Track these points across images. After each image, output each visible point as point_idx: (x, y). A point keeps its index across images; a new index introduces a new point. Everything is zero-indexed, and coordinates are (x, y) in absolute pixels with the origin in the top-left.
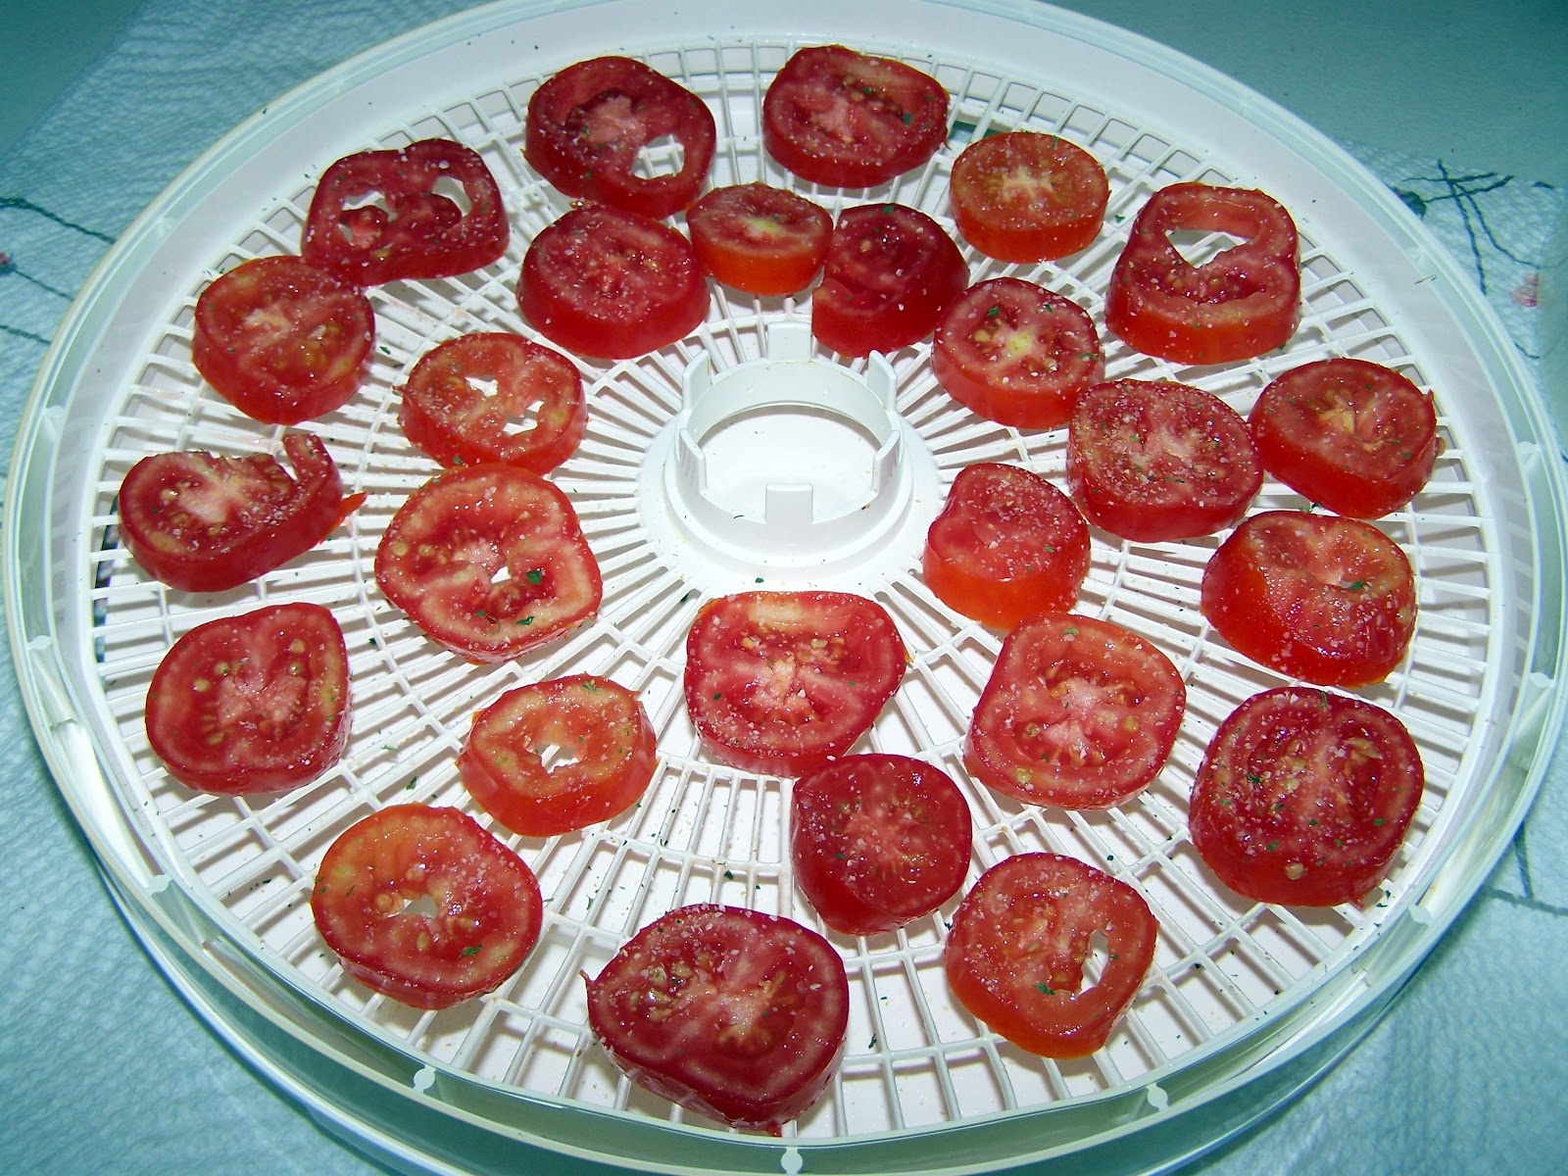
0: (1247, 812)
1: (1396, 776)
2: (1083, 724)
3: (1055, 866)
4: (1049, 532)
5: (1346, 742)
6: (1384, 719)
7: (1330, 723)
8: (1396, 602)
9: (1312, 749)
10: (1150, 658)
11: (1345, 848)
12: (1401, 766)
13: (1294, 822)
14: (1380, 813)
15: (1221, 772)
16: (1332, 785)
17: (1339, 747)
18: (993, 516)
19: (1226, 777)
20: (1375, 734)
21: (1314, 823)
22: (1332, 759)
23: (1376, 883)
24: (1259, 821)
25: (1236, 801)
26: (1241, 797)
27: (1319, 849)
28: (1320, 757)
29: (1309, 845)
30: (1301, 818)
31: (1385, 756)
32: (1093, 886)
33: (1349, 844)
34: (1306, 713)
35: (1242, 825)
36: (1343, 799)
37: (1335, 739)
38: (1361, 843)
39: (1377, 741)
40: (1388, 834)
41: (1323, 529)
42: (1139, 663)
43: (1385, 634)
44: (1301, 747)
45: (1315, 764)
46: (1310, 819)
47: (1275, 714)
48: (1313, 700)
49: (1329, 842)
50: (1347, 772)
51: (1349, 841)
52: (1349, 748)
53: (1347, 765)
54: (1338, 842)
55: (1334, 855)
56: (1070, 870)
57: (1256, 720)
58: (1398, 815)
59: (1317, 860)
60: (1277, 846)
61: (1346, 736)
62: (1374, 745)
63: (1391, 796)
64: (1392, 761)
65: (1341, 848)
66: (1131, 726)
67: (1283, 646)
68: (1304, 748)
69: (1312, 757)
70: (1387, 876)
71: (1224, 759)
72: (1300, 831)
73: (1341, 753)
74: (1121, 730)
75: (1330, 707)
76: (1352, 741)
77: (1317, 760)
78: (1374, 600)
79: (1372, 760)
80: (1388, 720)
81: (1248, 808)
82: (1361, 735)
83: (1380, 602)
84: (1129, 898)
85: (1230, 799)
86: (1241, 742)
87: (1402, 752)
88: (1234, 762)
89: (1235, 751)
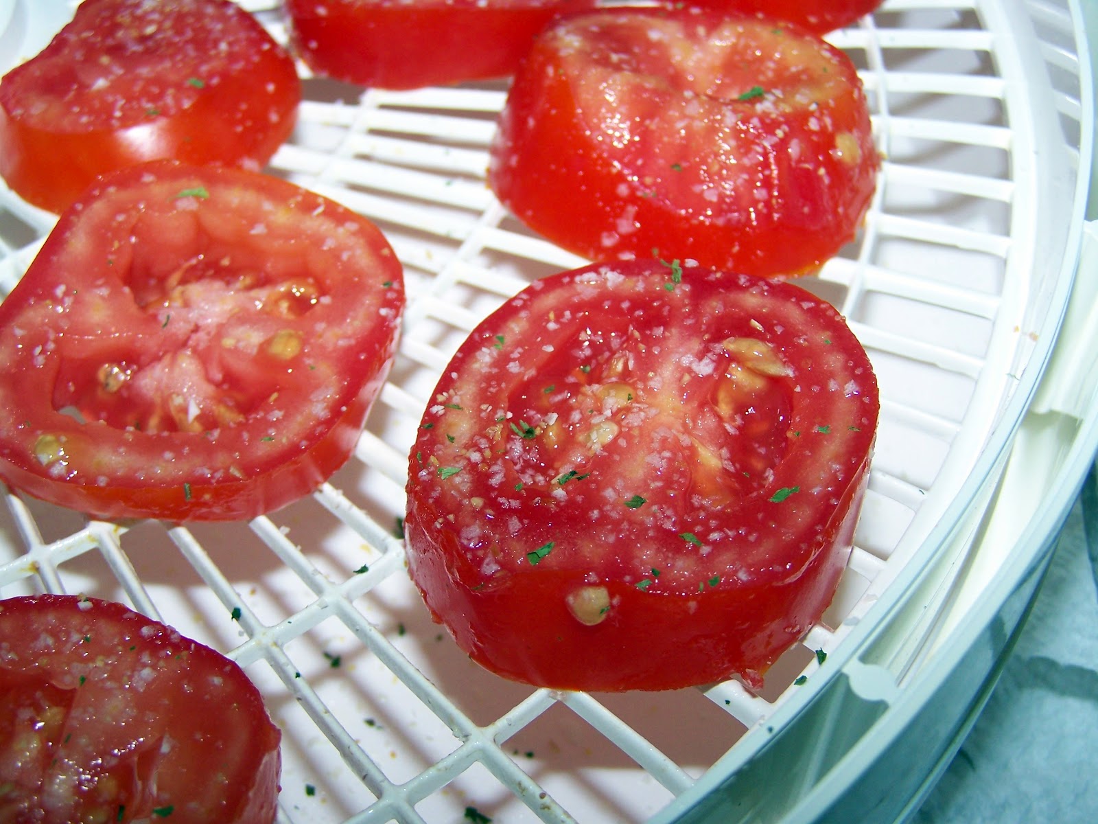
0: (492, 488)
1: (823, 405)
2: (203, 357)
3: (75, 621)
4: (203, 62)
5: (718, 348)
6: (798, 304)
7: (688, 316)
8: (828, 121)
9: (647, 364)
10: (341, 230)
11: (705, 550)
12: (833, 386)
13: (594, 500)
14: (786, 479)
15: (452, 418)
16: (686, 430)
17: (700, 356)
18: (117, 51)
19: (462, 427)
20: (779, 330)
21: (638, 501)
22: (687, 378)
23: (797, 636)
24: (515, 504)
25: (473, 467)
26: (484, 460)
27: (647, 555)
28: (663, 379)
29: (624, 547)
30: (609, 493)
31: (798, 369)
32: (146, 658)
33: (714, 543)
34: (638, 302)
35: (478, 514)
36: (712, 459)
37: (696, 345)
38: (740, 540)
39: (784, 343)
40: (802, 516)
41: (701, 31)
42: (318, 241)
43: (810, 177)
44: (626, 365)
45: (649, 391)
46: (628, 496)
47: (575, 308)
48: (656, 278)
49: (670, 541)
50: (725, 409)
51: (715, 536)
52: (723, 361)
53: (722, 395)
54: (690, 538)
55: (683, 569)
56: (107, 629)
57: (538, 322)
58: (823, 475)
59: (638, 578)
60: (548, 553)
61: (718, 337)
62: (776, 350)
63: (813, 442)
64: (814, 377)
65: (696, 549)
66: (286, 348)
67: (620, 213)
68: (631, 364)
69: (645, 379)
70: (816, 619)
71: (465, 393)
72: (604, 518)
73: (705, 368)
74: (264, 357)
75: (687, 288)
76: (731, 345)
77: (655, 383)
78: (784, 115)
79: (775, 381)
80: (806, 305)
81: (496, 481)
82: (750, 333)
83: (797, 121)
84: (217, 680)
85: (463, 463)
86: (502, 361)
87: (835, 361)
88: (484, 396)
89: (488, 378)
